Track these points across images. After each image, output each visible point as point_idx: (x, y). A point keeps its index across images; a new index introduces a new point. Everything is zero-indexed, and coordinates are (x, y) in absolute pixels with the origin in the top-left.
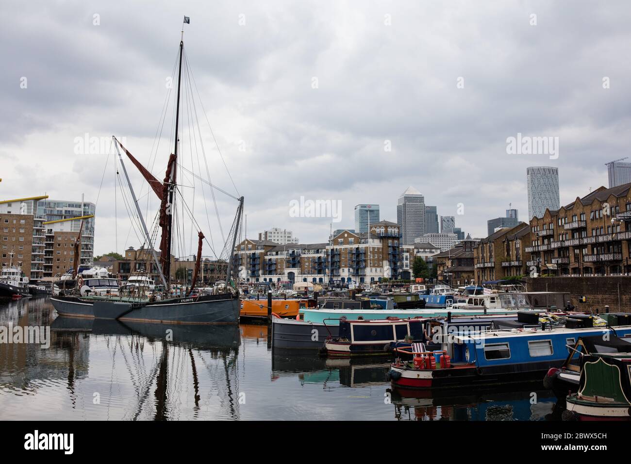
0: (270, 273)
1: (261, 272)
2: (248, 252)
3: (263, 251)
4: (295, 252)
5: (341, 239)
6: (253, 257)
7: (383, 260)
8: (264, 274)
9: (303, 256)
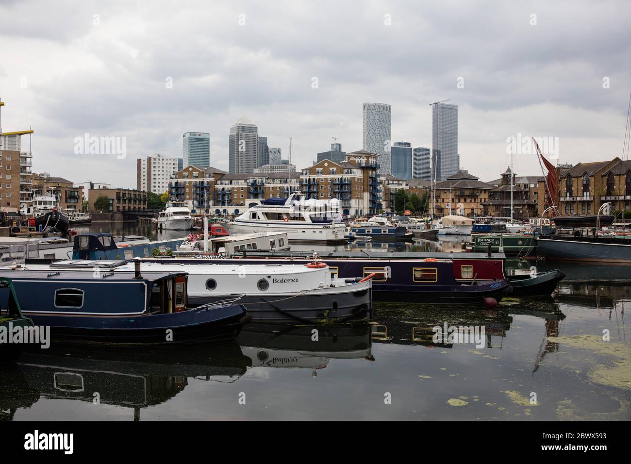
0: (223, 203)
1: (211, 202)
2: (193, 180)
3: (213, 179)
4: (257, 181)
5: (319, 169)
6: (202, 187)
7: (364, 191)
8: (215, 205)
9: (267, 185)
